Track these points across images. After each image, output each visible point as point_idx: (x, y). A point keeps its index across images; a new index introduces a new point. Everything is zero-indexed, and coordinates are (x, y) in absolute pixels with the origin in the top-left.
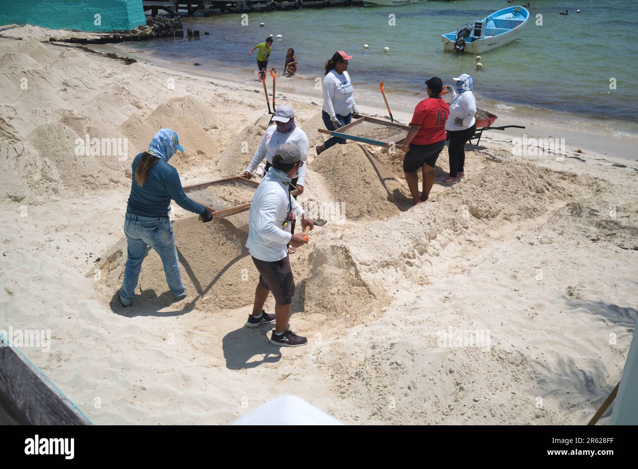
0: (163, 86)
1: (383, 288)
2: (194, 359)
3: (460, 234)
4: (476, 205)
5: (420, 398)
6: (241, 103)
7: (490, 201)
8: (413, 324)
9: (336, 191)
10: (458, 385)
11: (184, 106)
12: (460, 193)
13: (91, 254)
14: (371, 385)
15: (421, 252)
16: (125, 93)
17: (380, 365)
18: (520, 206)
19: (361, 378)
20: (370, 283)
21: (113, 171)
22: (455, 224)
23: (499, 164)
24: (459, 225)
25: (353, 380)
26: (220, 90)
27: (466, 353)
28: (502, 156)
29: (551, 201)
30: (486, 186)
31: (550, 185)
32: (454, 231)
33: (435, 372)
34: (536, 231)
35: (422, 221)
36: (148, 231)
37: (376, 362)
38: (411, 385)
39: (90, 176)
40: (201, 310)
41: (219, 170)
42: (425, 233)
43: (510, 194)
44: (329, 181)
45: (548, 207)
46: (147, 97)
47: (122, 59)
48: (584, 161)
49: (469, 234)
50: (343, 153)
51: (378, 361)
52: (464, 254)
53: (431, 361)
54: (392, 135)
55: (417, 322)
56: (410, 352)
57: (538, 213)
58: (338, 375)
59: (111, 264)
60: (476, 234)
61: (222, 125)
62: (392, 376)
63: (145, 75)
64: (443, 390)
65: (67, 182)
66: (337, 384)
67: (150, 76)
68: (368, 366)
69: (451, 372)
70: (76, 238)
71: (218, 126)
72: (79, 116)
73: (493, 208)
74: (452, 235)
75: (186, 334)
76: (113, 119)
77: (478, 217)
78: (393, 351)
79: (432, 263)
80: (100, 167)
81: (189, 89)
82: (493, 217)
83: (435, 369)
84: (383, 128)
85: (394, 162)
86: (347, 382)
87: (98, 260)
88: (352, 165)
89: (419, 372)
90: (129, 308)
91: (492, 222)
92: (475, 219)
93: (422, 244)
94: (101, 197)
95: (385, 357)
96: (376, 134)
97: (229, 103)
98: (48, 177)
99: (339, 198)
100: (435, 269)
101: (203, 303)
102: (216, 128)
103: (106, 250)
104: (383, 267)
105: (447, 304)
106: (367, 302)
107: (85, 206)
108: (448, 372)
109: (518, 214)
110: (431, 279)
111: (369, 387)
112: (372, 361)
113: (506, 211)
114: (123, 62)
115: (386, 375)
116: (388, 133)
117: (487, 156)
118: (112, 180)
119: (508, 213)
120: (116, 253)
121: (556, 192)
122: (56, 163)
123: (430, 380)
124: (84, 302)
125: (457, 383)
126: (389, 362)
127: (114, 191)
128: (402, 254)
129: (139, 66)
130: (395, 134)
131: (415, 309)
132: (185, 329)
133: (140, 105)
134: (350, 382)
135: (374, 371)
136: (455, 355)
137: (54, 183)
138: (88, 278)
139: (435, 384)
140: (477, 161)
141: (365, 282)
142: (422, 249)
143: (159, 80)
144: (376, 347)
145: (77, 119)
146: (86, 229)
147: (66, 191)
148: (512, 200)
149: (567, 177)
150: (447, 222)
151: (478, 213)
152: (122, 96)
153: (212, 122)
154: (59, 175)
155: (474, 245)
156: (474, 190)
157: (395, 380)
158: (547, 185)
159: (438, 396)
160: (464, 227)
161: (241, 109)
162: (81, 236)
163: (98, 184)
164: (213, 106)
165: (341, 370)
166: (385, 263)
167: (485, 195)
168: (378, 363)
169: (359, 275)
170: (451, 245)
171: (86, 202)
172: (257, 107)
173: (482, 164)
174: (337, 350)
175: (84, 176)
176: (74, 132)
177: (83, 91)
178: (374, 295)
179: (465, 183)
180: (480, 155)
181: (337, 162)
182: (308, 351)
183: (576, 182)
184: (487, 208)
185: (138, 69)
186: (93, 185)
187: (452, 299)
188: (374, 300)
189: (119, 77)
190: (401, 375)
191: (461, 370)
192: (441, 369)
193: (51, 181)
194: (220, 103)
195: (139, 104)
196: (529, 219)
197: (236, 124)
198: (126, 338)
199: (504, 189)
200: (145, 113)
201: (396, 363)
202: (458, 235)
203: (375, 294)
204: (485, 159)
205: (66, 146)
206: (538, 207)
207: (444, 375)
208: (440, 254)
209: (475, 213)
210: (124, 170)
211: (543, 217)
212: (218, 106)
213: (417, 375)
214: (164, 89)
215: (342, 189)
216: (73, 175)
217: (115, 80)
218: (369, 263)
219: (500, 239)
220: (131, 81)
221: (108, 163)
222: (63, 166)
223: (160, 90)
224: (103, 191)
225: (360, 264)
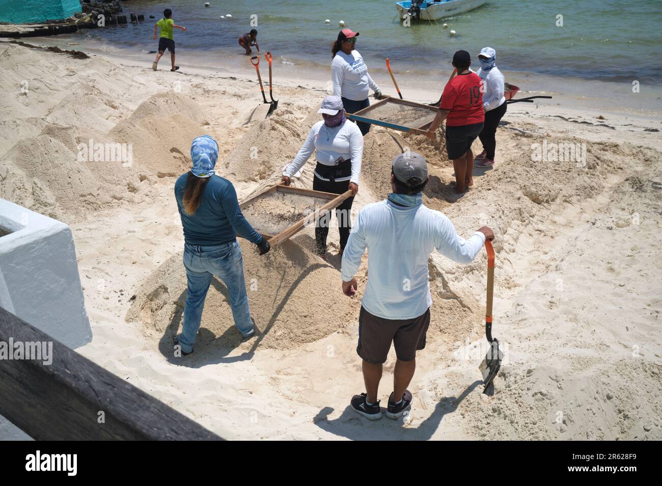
0: (133, 81)
1: (474, 298)
2: (294, 413)
3: (528, 225)
4: (535, 190)
5: (580, 434)
6: (224, 93)
7: (547, 183)
8: (528, 338)
9: (377, 188)
10: (620, 413)
11: (169, 102)
12: (515, 178)
13: (121, 291)
14: (517, 423)
15: (498, 250)
16: (96, 93)
17: (521, 397)
18: (577, 186)
19: (502, 415)
20: (460, 294)
21: (114, 186)
22: (522, 213)
23: (530, 140)
24: (526, 215)
25: (491, 418)
26: (196, 81)
27: (618, 373)
28: (531, 131)
29: (604, 176)
30: (536, 166)
31: (598, 159)
32: (522, 221)
33: (591, 400)
34: (606, 213)
35: (494, 215)
36: (217, 262)
37: (515, 394)
38: (566, 419)
39: (89, 194)
40: (276, 348)
41: (233, 174)
42: (500, 228)
43: (563, 173)
44: (367, 176)
45: (604, 184)
46: (118, 95)
47: (67, 52)
48: (613, 128)
49: (536, 223)
50: (379, 144)
51: (517, 392)
52: (538, 247)
53: (583, 387)
54: (419, 118)
55: (532, 336)
56: (554, 378)
57: (596, 191)
58: (469, 413)
59: (153, 302)
60: (541, 222)
61: (213, 120)
62: (539, 409)
63: (111, 70)
64: (605, 420)
65: (64, 204)
66: (473, 425)
67: (117, 70)
68: (506, 400)
69: (609, 398)
70: (96, 272)
71: (209, 122)
72: (65, 126)
73: (552, 191)
74: (520, 226)
75: (270, 381)
76: (93, 124)
77: (539, 202)
78: (532, 379)
79: (512, 262)
80: (99, 183)
81: (161, 81)
82: (553, 200)
83: (590, 397)
84: (409, 110)
85: (421, 147)
86: (485, 421)
87: (134, 298)
88: (390, 155)
89: (572, 402)
90: (191, 355)
91: (553, 206)
92: (536, 205)
93: (499, 242)
94: (106, 219)
95: (525, 387)
96: (400, 117)
97: (211, 95)
98: (42, 202)
99: (382, 194)
100: (517, 268)
101: (277, 339)
102: (207, 124)
103: (138, 285)
104: (468, 273)
105: (555, 310)
106: (462, 317)
107: (92, 231)
108: (606, 398)
109: (577, 195)
110: (517, 280)
111: (516, 425)
112: (509, 393)
113: (564, 192)
114: (70, 56)
115: (531, 408)
116: (413, 116)
117: (516, 132)
118: (115, 197)
119: (567, 195)
120: (158, 289)
121: (605, 166)
122: (48, 183)
123: (588, 410)
124: (139, 355)
125: (619, 410)
126: (530, 393)
127: (118, 209)
128: (483, 255)
129: (103, 60)
130: (422, 116)
131: (522, 320)
132: (266, 375)
133: (115, 105)
134: (489, 421)
135: (515, 404)
136: (609, 377)
137: (50, 208)
138: (130, 323)
139: (594, 414)
140: (505, 138)
141: (456, 294)
142: (499, 246)
143: (128, 75)
144: (507, 375)
145: (63, 129)
146: (104, 260)
147: (64, 215)
148: (567, 180)
149: (608, 148)
150: (514, 212)
151: (538, 199)
152: (93, 96)
153: (202, 118)
154: (54, 198)
155: (545, 235)
156: (528, 172)
157: (543, 414)
158: (596, 159)
159: (601, 428)
160: (531, 216)
161: (226, 100)
162: (101, 270)
163: (100, 203)
164: (193, 99)
165: (471, 406)
166: (469, 269)
167: (541, 177)
168: (518, 395)
169: (447, 286)
170: (523, 238)
171: (93, 226)
172: (243, 97)
173: (512, 141)
174: (457, 381)
175: (82, 196)
176: (63, 145)
177: (46, 94)
178: (469, 308)
179: (508, 164)
180: (508, 131)
181: (373, 154)
182: (420, 385)
183: (618, 153)
184: (546, 192)
185: (103, 64)
186: (95, 205)
187: (558, 303)
188: (471, 314)
189: (84, 74)
190: (549, 407)
191: (619, 394)
192: (597, 396)
193: (46, 206)
194: (200, 95)
195: (113, 103)
196: (589, 199)
197: (227, 117)
198: (206, 397)
199: (556, 168)
200: (122, 114)
201: (541, 393)
202: (526, 226)
203: (470, 306)
204: (514, 135)
205: (56, 162)
206: (593, 184)
207: (602, 402)
208: (517, 249)
209: (535, 198)
210: (126, 184)
211: (602, 195)
212: (199, 98)
213: (571, 406)
214: (134, 83)
215: (383, 184)
216: (71, 196)
217: (80, 78)
218: (454, 271)
219: (569, 225)
220: (97, 78)
221: (109, 178)
222: (57, 187)
223: (131, 86)
224: (106, 211)
225: (446, 273)
